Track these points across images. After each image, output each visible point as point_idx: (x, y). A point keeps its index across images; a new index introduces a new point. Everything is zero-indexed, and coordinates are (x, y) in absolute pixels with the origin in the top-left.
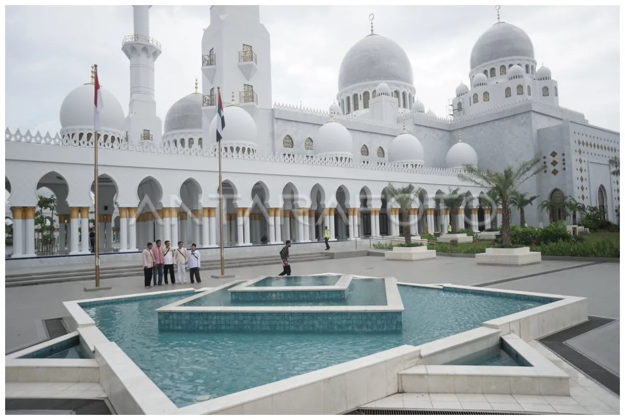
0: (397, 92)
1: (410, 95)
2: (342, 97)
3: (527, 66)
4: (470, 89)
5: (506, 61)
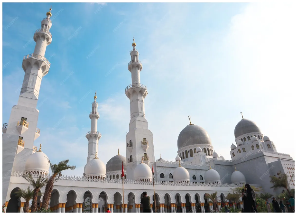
0: (205, 149)
1: (211, 150)
2: (180, 152)
3: (259, 136)
4: (237, 146)
5: (249, 135)
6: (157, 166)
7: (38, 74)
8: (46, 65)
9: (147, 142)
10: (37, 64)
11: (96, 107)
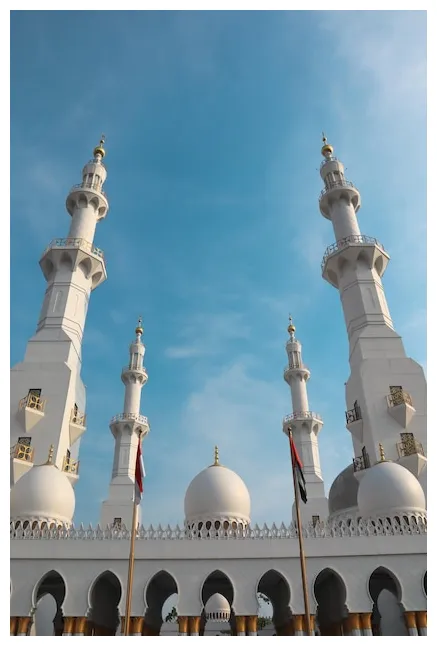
7: (72, 281)
8: (88, 256)
9: (405, 396)
10: (68, 259)
11: (296, 352)
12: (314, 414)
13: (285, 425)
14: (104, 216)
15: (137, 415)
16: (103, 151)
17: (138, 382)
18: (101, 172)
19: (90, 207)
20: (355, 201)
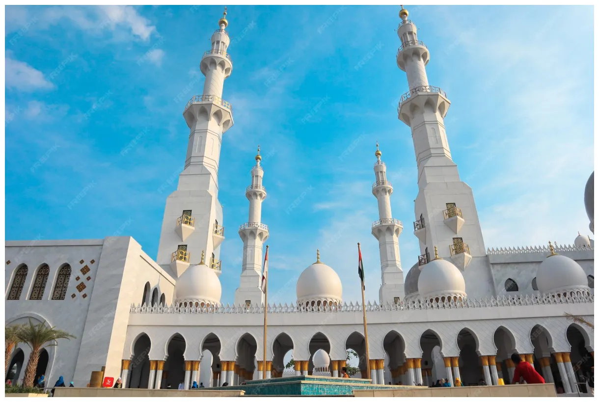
6: (492, 264)
7: (209, 128)
8: (219, 109)
9: (457, 211)
10: (204, 111)
11: (381, 172)
12: (396, 221)
13: (373, 229)
14: (229, 74)
15: (259, 224)
16: (226, 21)
17: (259, 197)
18: (225, 39)
19: (219, 68)
20: (424, 56)
